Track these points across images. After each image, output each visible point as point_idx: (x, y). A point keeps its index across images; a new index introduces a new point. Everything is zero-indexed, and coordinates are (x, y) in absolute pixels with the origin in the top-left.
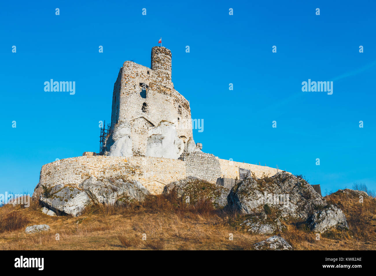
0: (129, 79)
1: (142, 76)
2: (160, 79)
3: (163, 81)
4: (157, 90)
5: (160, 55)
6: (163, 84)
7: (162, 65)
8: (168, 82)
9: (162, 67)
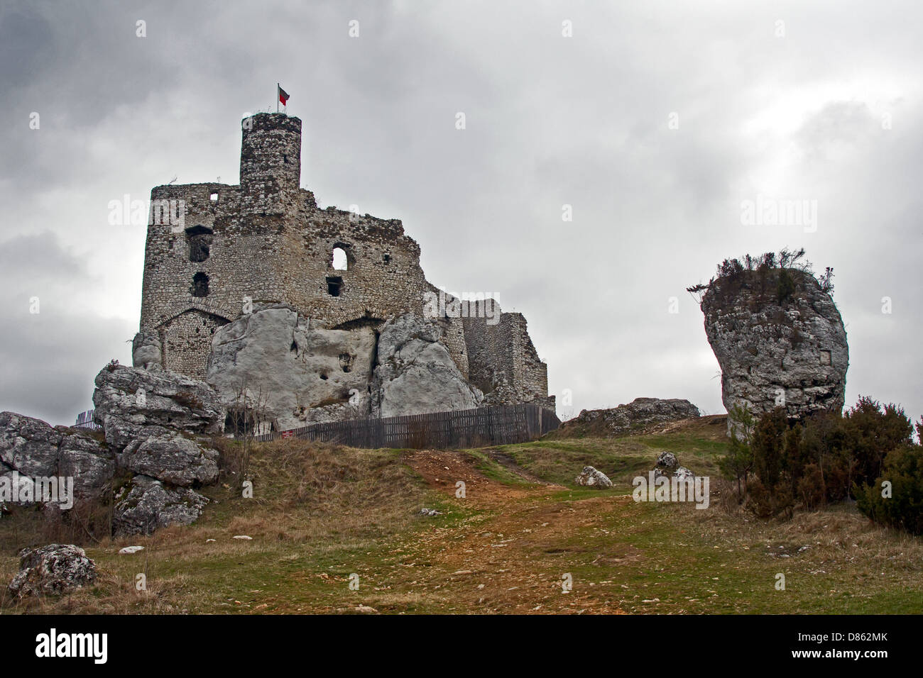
1: (195, 210)
2: (248, 199)
3: (255, 202)
4: (238, 229)
5: (252, 138)
6: (256, 211)
7: (254, 162)
8: (272, 198)
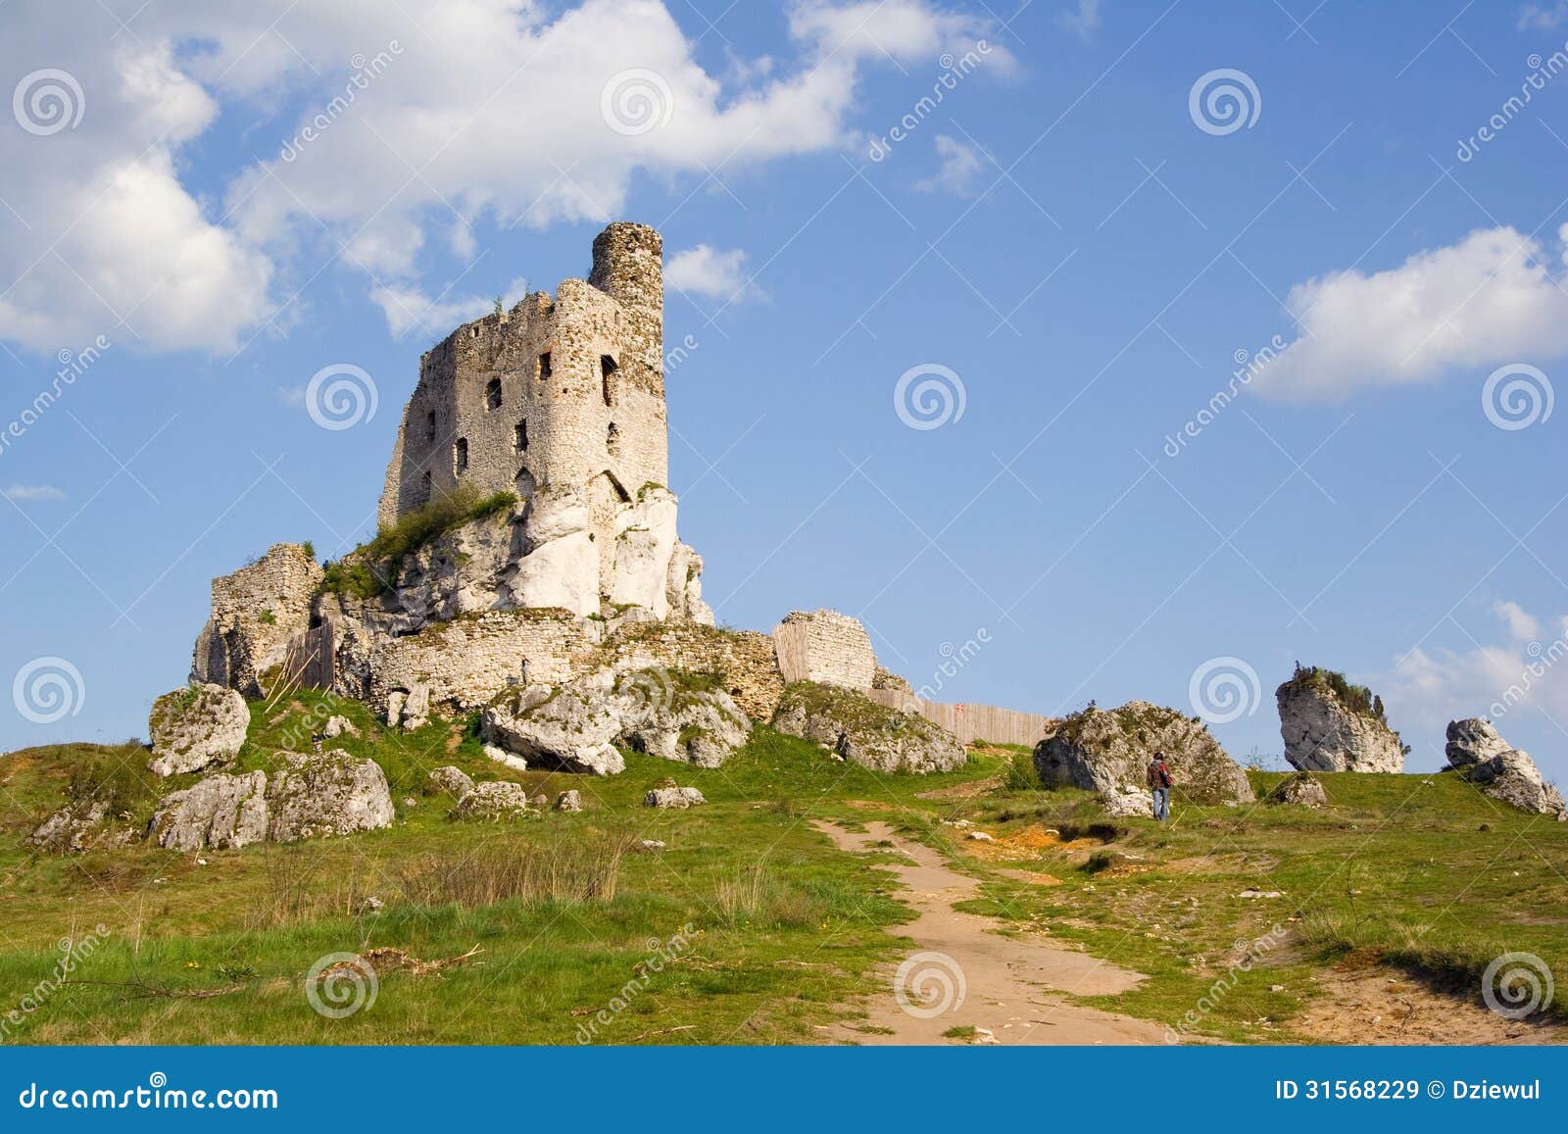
0: (580, 341)
1: (605, 331)
2: (640, 339)
3: (647, 347)
4: (634, 377)
6: (647, 360)
7: (643, 291)
9: (647, 297)
